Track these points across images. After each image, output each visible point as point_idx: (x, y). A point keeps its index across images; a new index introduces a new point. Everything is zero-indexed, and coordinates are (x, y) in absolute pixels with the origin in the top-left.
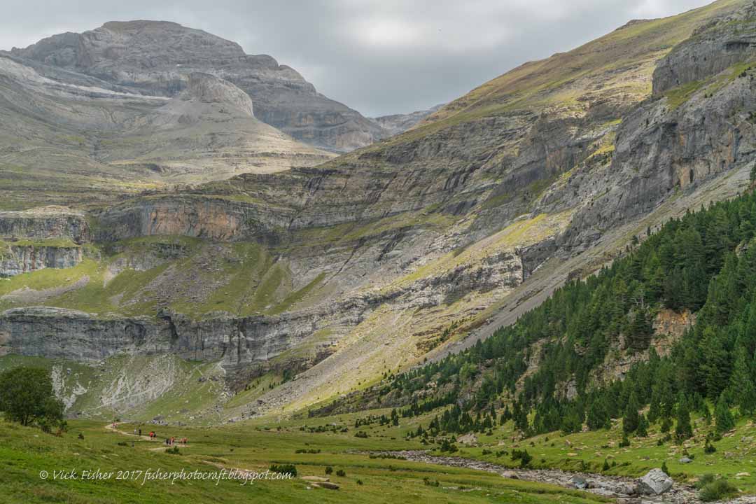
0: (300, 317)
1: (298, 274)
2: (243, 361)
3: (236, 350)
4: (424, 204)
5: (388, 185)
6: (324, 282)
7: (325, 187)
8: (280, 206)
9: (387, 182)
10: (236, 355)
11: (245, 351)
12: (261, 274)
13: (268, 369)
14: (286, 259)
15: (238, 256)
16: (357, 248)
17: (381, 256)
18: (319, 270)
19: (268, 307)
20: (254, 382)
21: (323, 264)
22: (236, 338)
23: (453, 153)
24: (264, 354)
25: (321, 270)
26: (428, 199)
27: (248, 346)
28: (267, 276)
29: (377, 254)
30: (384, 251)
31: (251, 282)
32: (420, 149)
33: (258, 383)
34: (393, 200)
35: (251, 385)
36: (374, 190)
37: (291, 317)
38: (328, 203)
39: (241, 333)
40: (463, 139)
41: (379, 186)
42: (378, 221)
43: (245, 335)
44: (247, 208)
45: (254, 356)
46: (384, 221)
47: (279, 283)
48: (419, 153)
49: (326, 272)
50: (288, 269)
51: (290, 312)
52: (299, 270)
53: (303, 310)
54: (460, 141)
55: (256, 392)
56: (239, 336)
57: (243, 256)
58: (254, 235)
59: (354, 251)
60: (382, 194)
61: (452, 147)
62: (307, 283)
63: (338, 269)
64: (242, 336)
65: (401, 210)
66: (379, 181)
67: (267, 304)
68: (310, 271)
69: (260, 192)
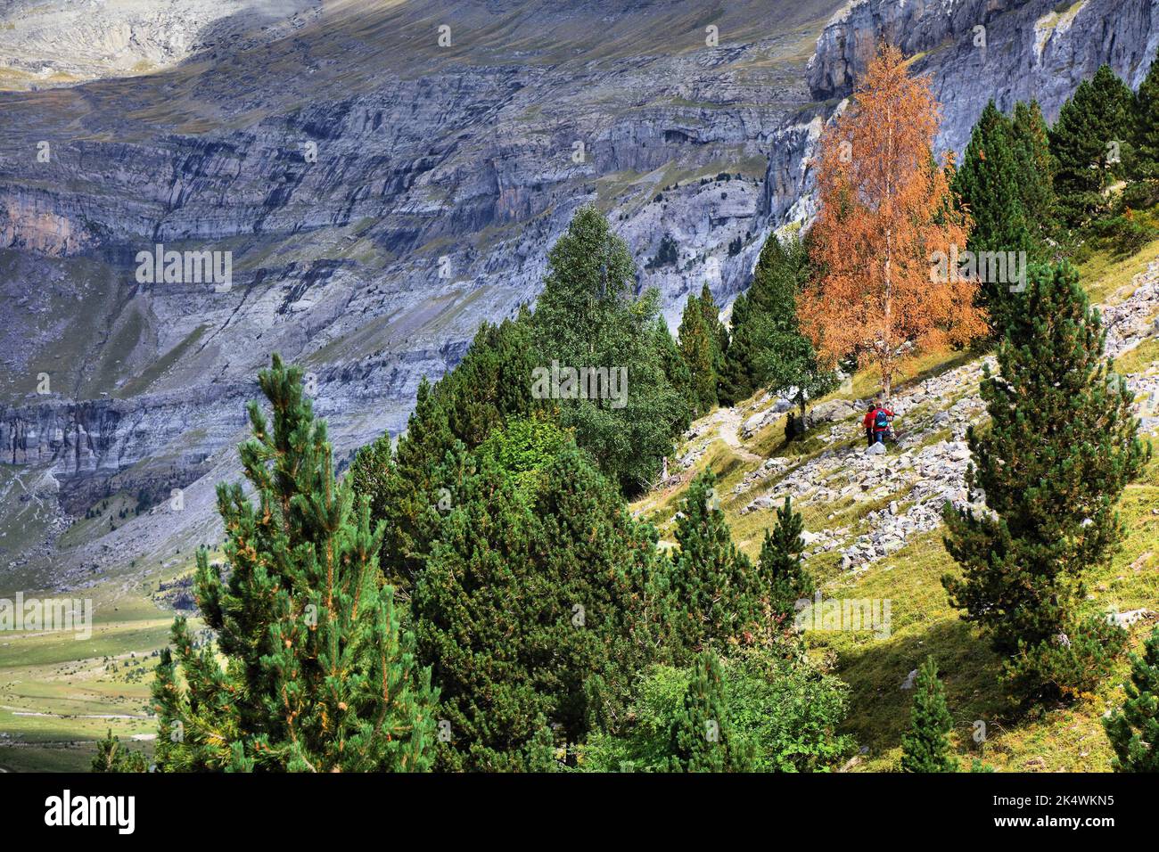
0: (165, 405)
1: (166, 322)
2: (83, 468)
3: (73, 452)
4: (352, 216)
5: (302, 176)
6: (203, 342)
7: (207, 172)
8: (138, 200)
9: (302, 171)
10: (73, 459)
11: (87, 453)
12: (109, 321)
13: (118, 487)
14: (148, 293)
15: (74, 286)
16: (252, 286)
17: (285, 306)
18: (195, 320)
19: (120, 382)
20: (99, 506)
21: (203, 310)
22: (72, 434)
23: (399, 130)
24: (113, 460)
25: (199, 320)
26: (358, 208)
27: (90, 445)
28: (119, 324)
29: (280, 302)
30: (290, 299)
31: (95, 334)
32: (352, 118)
33: (105, 506)
34: (308, 205)
35: (94, 509)
36: (281, 184)
37: (152, 403)
38: (211, 202)
39: (81, 427)
40: (415, 107)
41: (290, 177)
42: (286, 239)
43: (86, 429)
44: (87, 204)
45: (100, 460)
46: (294, 240)
47: (138, 339)
48: (349, 124)
49: (206, 323)
50: (151, 312)
51: (151, 395)
52: (167, 316)
53: (170, 393)
54: (410, 109)
55: (101, 521)
56: (77, 431)
57: (82, 286)
58: (99, 248)
59: (248, 292)
60: (294, 194)
61: (398, 120)
62: (179, 341)
63: (224, 321)
64: (82, 431)
65: (320, 223)
66: (289, 168)
67: (118, 378)
68: (184, 319)
69: (107, 174)
